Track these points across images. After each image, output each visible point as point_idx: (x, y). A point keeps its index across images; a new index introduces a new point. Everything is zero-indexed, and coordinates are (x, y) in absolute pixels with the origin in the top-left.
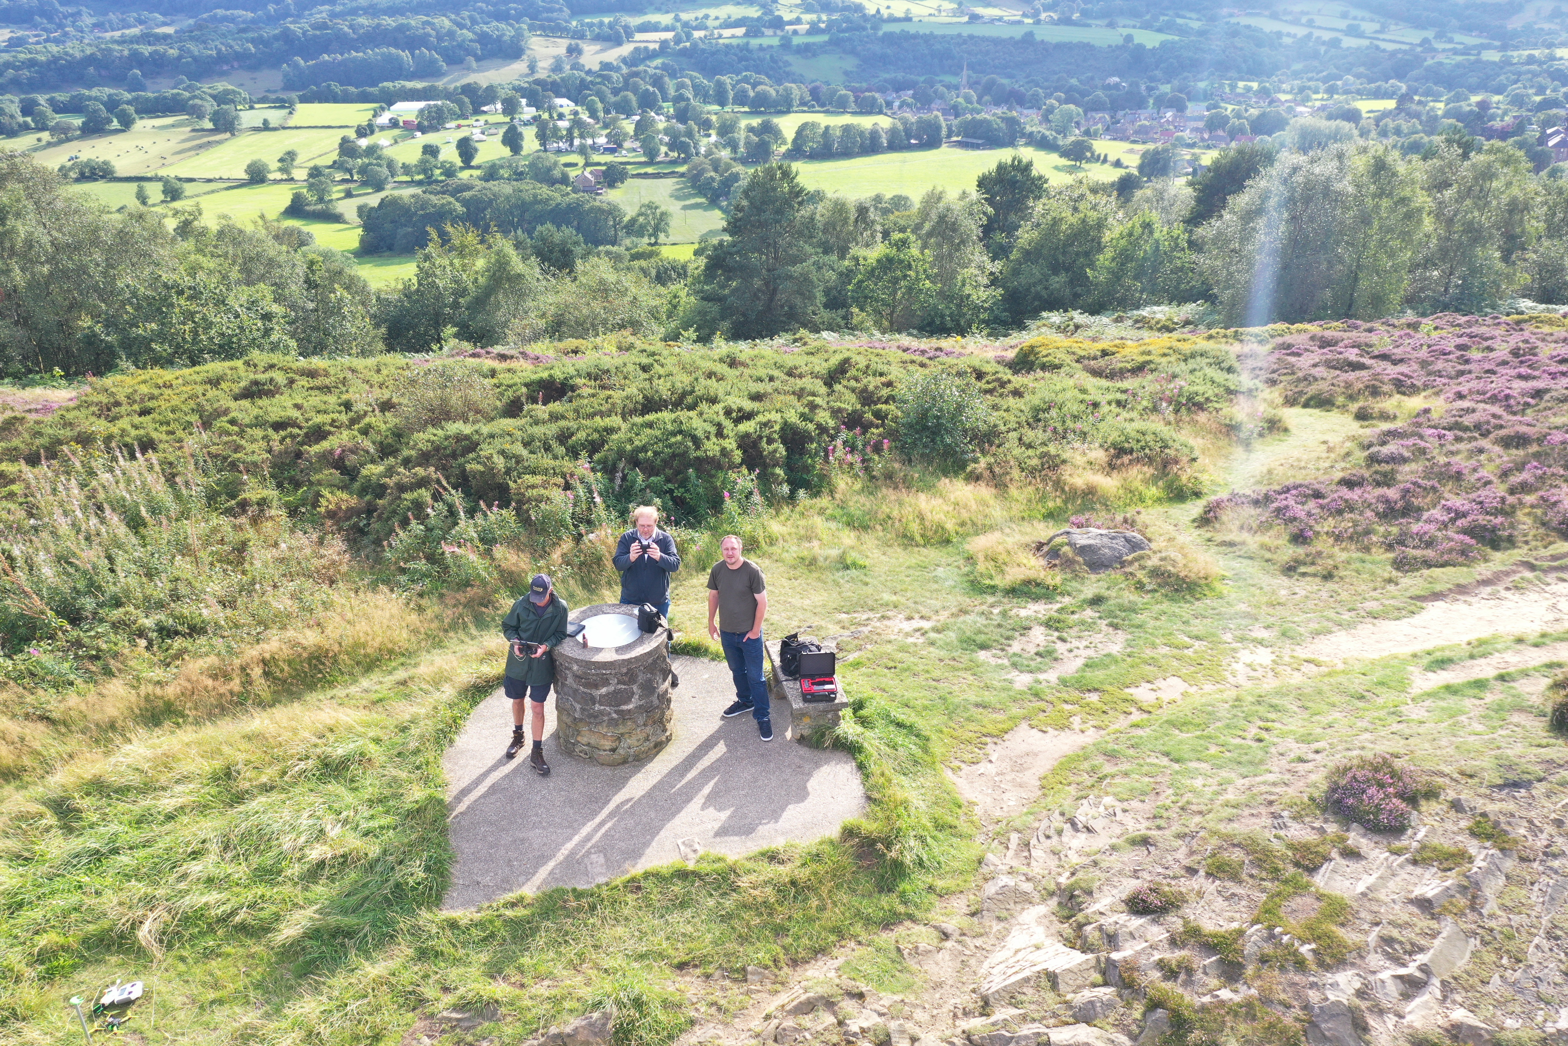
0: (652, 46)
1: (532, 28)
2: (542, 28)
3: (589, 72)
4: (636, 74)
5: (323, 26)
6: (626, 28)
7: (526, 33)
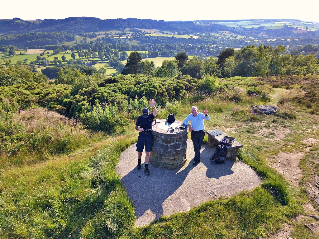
0: (100, 38)
1: (76, 35)
2: (78, 35)
3: (88, 43)
4: (98, 43)
5: (33, 34)
6: (95, 34)
7: (75, 36)
